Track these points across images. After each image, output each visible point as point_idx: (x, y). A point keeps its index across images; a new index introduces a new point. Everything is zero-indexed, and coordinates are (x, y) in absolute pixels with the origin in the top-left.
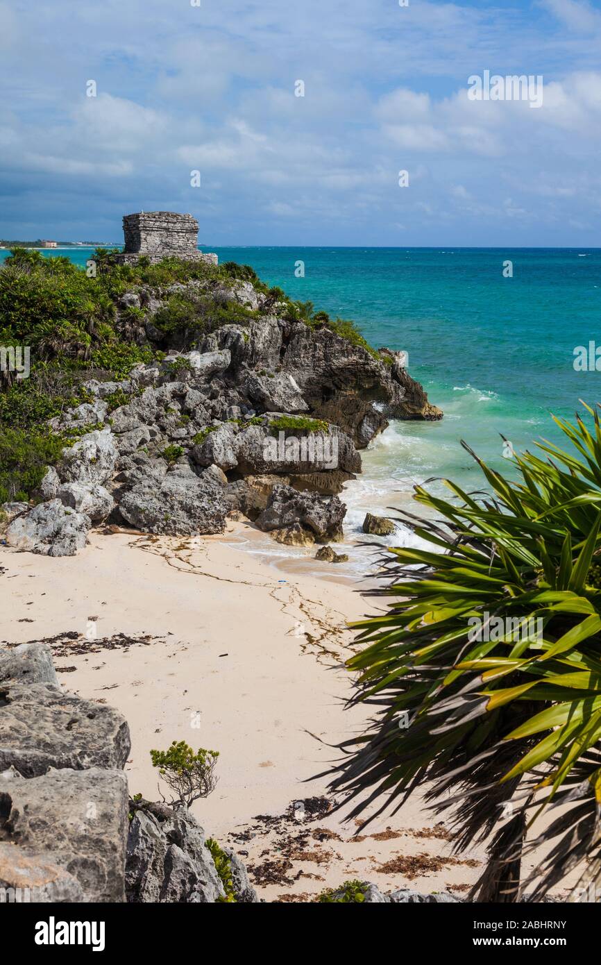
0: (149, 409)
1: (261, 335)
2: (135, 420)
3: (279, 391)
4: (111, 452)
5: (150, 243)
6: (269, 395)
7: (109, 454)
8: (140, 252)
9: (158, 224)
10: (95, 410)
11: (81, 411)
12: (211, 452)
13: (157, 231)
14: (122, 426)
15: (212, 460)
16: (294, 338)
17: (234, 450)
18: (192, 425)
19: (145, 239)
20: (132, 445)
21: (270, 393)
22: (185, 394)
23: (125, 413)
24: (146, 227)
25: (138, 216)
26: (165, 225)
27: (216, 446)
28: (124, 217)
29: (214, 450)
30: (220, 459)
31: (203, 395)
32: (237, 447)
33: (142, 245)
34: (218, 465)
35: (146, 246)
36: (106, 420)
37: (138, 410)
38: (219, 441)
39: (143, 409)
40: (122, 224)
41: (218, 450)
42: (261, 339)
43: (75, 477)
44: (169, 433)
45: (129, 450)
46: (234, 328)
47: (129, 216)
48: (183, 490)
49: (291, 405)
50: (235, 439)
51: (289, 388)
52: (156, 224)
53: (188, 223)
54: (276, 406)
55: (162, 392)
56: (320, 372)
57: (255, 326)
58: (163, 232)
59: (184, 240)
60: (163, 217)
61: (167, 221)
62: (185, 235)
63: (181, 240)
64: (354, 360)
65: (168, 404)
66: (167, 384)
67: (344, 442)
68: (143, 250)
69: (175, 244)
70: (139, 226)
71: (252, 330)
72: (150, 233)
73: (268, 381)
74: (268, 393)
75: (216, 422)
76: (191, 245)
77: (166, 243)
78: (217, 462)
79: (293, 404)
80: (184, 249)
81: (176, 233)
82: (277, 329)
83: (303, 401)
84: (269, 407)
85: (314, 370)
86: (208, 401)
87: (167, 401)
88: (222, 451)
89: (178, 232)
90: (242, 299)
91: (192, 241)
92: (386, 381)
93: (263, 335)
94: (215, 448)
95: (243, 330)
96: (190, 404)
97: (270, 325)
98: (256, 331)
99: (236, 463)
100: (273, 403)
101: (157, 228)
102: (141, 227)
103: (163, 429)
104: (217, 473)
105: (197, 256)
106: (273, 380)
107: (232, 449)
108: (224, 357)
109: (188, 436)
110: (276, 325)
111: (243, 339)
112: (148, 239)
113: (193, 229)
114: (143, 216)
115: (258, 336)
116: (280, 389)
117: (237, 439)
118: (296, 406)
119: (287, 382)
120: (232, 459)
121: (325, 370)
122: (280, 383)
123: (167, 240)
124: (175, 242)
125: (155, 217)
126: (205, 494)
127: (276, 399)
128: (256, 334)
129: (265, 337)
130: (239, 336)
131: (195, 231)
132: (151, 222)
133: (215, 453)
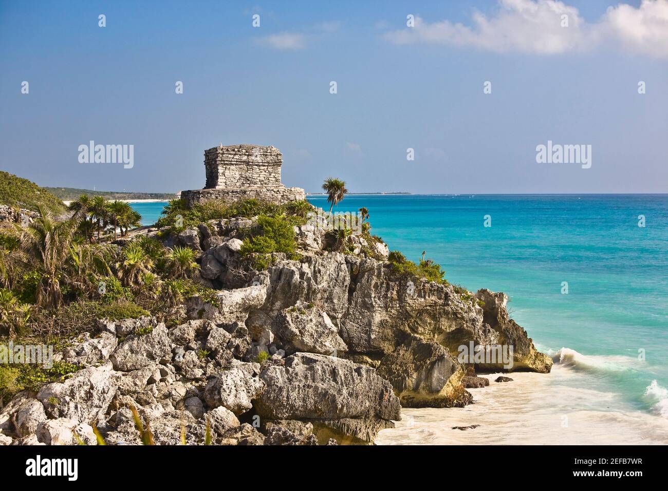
0: (159, 346)
1: (326, 273)
2: (142, 358)
3: (310, 330)
4: (106, 390)
5: (228, 177)
6: (298, 333)
7: (104, 392)
8: (217, 187)
9: (237, 157)
10: (100, 347)
11: (85, 347)
12: (219, 393)
13: (236, 164)
14: (129, 365)
15: (221, 402)
16: (363, 276)
17: (249, 392)
18: (212, 366)
19: (223, 174)
20: (136, 385)
21: (300, 331)
22: (209, 333)
23: (132, 351)
24: (224, 161)
25: (216, 149)
26: (245, 158)
27: (225, 386)
28: (205, 151)
29: (222, 390)
30: (231, 400)
31: (227, 334)
32: (253, 389)
33: (219, 180)
34: (228, 407)
35: (224, 181)
36: (111, 356)
37: (146, 347)
38: (230, 382)
39: (153, 346)
40: (204, 158)
41: (228, 391)
42: (325, 278)
43: (62, 414)
44: (184, 373)
45: (133, 389)
46: (290, 264)
47: (210, 150)
48: (170, 430)
49: (325, 345)
50: (252, 380)
51: (321, 325)
52: (235, 157)
53: (271, 155)
54: (307, 345)
55: (184, 330)
56: (394, 314)
57: (318, 263)
58: (242, 166)
59: (266, 174)
60: (243, 151)
61: (248, 154)
62: (267, 169)
63: (262, 173)
64: (432, 300)
65: (189, 342)
66: (192, 321)
67: (380, 386)
68: (221, 186)
69: (256, 178)
70: (217, 159)
71: (314, 267)
72: (228, 167)
73: (298, 318)
74: (297, 331)
75: (235, 362)
76: (274, 179)
77: (246, 177)
78: (225, 404)
79: (327, 344)
80: (266, 184)
81: (256, 167)
82: (344, 267)
83: (341, 341)
84: (300, 347)
85: (387, 311)
86: (233, 340)
87: (190, 340)
88: (234, 392)
89: (259, 166)
90: (306, 233)
91: (274, 174)
92: (472, 324)
93: (328, 272)
94: (224, 389)
95: (301, 267)
96: (213, 343)
97: (337, 261)
98: (319, 267)
99: (251, 406)
100: (302, 342)
101: (237, 162)
102: (219, 161)
103: (178, 369)
104: (224, 416)
105: (278, 191)
106: (304, 317)
107: (245, 391)
108: (258, 292)
109: (204, 376)
110: (343, 261)
111: (297, 276)
112: (226, 174)
113: (275, 162)
114: (222, 149)
115: (322, 274)
116: (310, 327)
117: (254, 381)
118: (331, 346)
119: (320, 320)
120: (246, 402)
121: (399, 312)
122: (311, 320)
123: (247, 174)
124: (255, 176)
125: (234, 150)
126: (192, 435)
127: (307, 340)
128: (320, 271)
129: (329, 275)
130: (293, 272)
131: (277, 164)
132: (230, 156)
133: (224, 395)
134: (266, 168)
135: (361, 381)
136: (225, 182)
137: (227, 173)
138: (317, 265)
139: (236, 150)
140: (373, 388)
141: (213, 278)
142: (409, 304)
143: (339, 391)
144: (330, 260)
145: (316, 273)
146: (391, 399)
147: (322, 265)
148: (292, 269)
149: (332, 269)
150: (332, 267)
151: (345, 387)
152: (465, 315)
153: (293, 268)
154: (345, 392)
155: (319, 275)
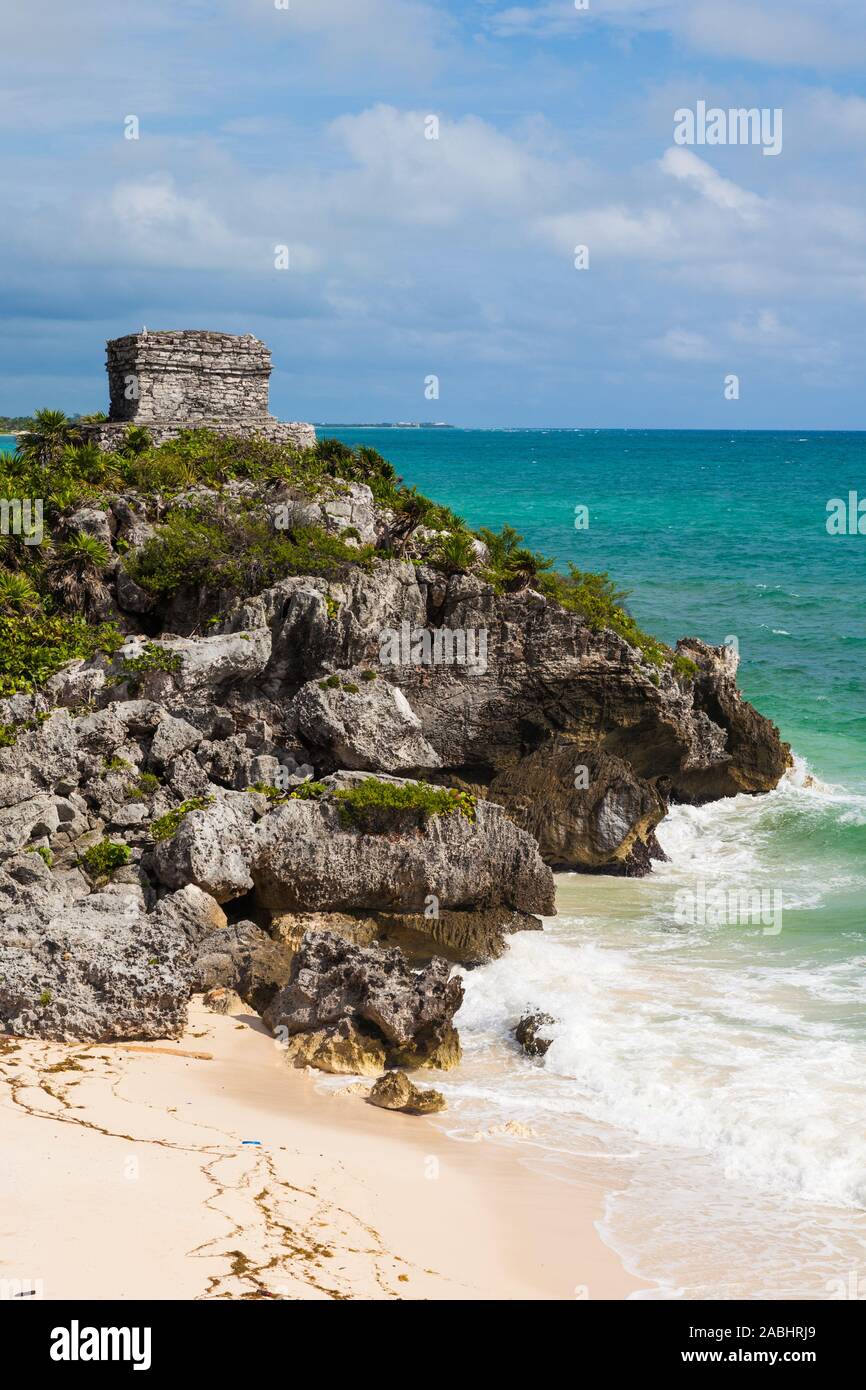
0: (57, 757)
1: (377, 601)
2: (23, 782)
3: (368, 723)
5: (160, 399)
6: (343, 731)
8: (137, 419)
9: (178, 357)
12: (187, 856)
13: (178, 372)
15: (190, 876)
16: (455, 609)
17: (246, 855)
18: (162, 798)
19: (150, 391)
20: (11, 840)
21: (346, 727)
22: (155, 728)
24: (150, 364)
25: (134, 340)
26: (194, 359)
27: (198, 843)
28: (109, 344)
29: (192, 851)
30: (209, 872)
31: (194, 731)
32: (253, 847)
33: (141, 404)
34: (204, 887)
35: (151, 405)
37: (31, 759)
38: (208, 832)
39: (45, 757)
40: (105, 357)
41: (205, 852)
42: (376, 612)
44: (107, 814)
45: (2, 848)
46: (308, 586)
47: (119, 340)
48: (96, 937)
49: (397, 756)
50: (252, 830)
51: (391, 715)
52: (174, 357)
53: (248, 354)
54: (360, 756)
55: (104, 723)
56: (515, 689)
57: (361, 582)
58: (189, 376)
59: (238, 392)
60: (191, 343)
61: (200, 350)
62: (241, 382)
63: (230, 392)
64: (595, 662)
65: (114, 749)
66: (117, 704)
67: (514, 842)
68: (143, 415)
69: (216, 401)
70: (137, 361)
71: (354, 591)
72: (161, 376)
73: (343, 699)
74: (340, 727)
75: (213, 789)
76: (254, 404)
77: (197, 399)
78: (200, 879)
79: (402, 753)
80: (237, 413)
81: (219, 378)
82: (414, 589)
83: (429, 748)
84: (345, 759)
85: (501, 683)
86: (206, 743)
87: (114, 743)
88: (216, 854)
89: (224, 376)
90: (336, 520)
91: (255, 394)
92: (676, 713)
93: (382, 602)
94: (197, 848)
95: (328, 590)
96: (162, 749)
97: (399, 579)
98: (364, 592)
99: (250, 884)
100: (352, 749)
101: (177, 366)
102: (141, 364)
103: (94, 805)
104: (198, 904)
105: (264, 429)
106: (355, 698)
107: (240, 852)
108: (253, 645)
109: (149, 821)
110: (412, 580)
111: (323, 610)
112: (155, 391)
113: (258, 369)
114: (147, 341)
115: (369, 605)
116: (369, 718)
117: (257, 830)
118: (409, 759)
119: (388, 703)
120: (238, 873)
121: (527, 685)
122: (370, 704)
123: (199, 392)
124: (216, 397)
125: (172, 343)
126: (143, 948)
127: (360, 742)
128: (365, 599)
129: (385, 607)
130: (315, 602)
131: (262, 372)
132: (163, 354)
133: (197, 860)
134: (238, 380)
135: (475, 831)
136: (153, 410)
137: (157, 388)
138: (359, 586)
139: (176, 341)
140: (498, 845)
141: (143, 611)
142: (547, 669)
143: (432, 853)
144: (385, 576)
145: (358, 603)
146: (536, 871)
147: (370, 587)
148: (312, 594)
149: (390, 595)
150: (390, 590)
151: (443, 845)
152: (661, 693)
153: (315, 593)
154: (442, 854)
155: (362, 607)
